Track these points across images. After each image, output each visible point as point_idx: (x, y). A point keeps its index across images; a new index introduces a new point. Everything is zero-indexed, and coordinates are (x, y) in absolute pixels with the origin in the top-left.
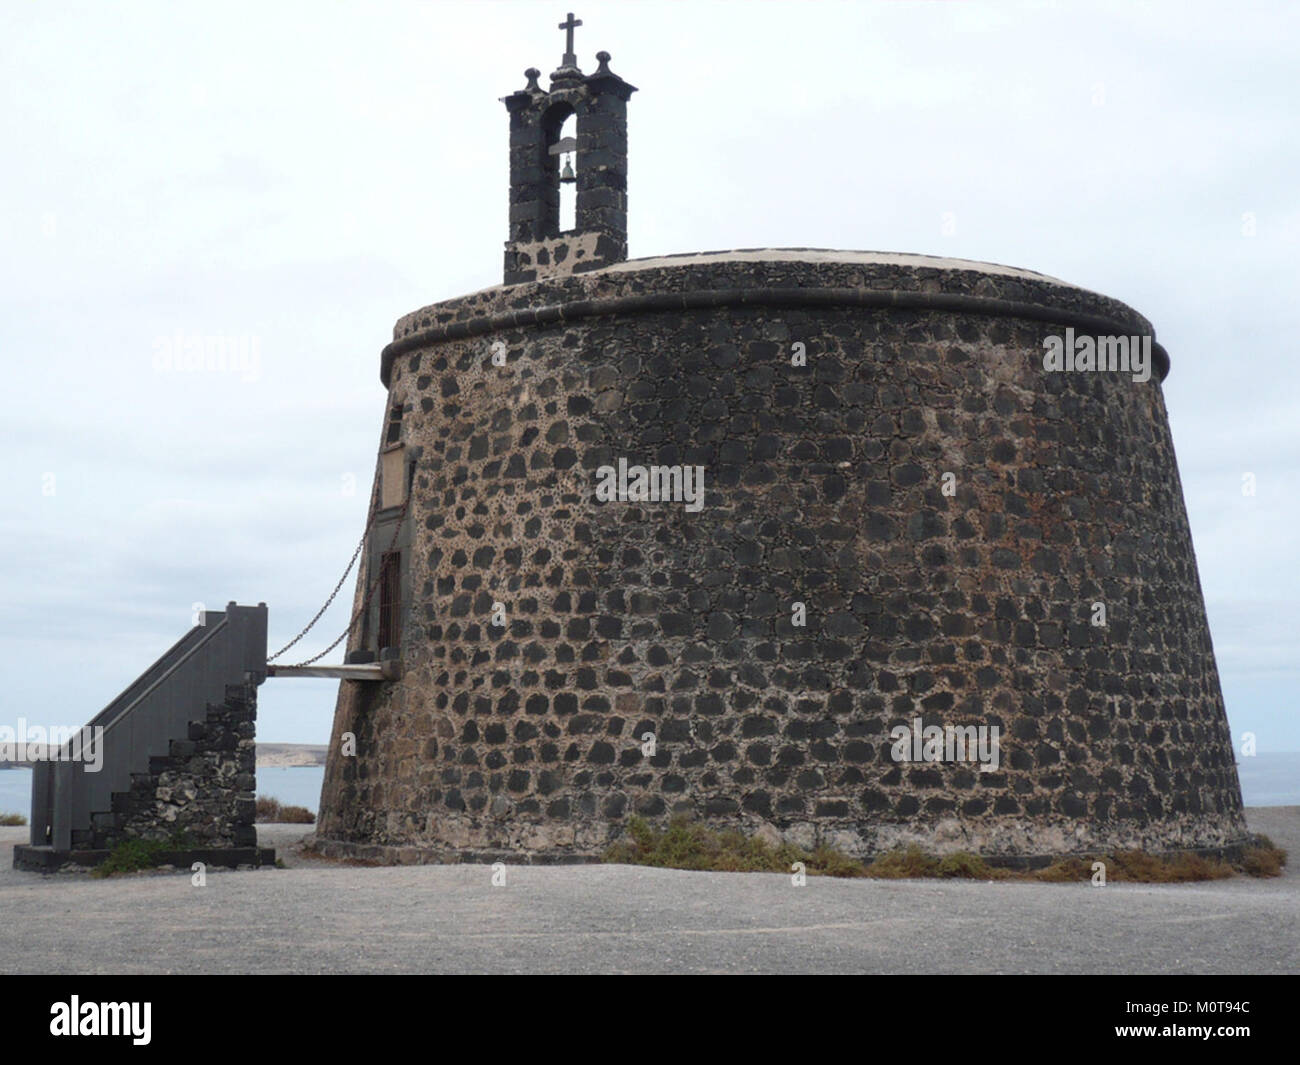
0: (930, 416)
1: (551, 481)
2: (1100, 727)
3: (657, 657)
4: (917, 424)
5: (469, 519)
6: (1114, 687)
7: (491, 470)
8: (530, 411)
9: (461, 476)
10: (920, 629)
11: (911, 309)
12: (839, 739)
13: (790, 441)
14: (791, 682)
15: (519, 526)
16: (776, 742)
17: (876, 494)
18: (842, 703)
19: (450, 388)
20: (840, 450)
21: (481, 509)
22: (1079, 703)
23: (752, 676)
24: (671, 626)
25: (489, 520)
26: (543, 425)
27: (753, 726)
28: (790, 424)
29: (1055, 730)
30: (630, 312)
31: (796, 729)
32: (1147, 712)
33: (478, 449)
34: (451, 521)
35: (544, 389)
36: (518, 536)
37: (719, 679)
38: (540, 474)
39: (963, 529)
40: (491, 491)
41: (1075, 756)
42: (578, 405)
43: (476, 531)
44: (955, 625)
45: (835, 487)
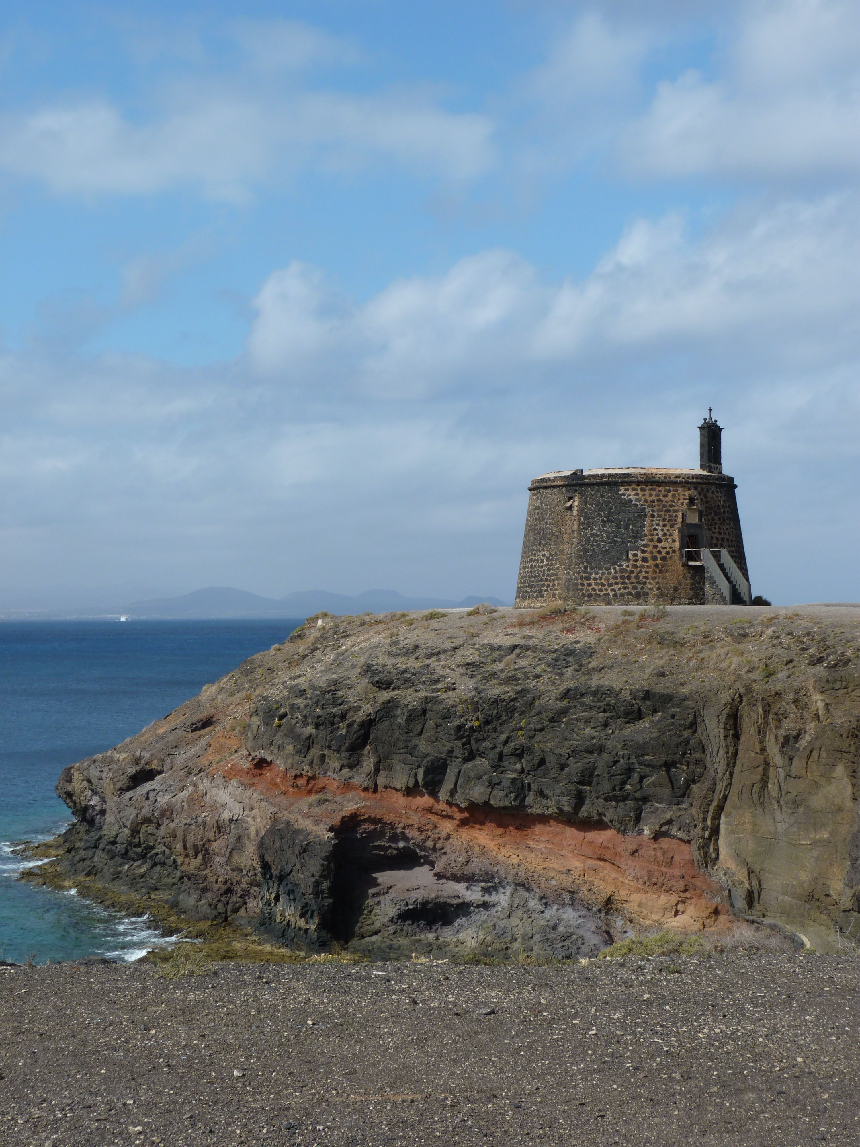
1: (730, 524)
5: (717, 530)
7: (719, 519)
8: (723, 507)
9: (713, 519)
15: (727, 532)
19: (706, 497)
21: (719, 528)
25: (722, 531)
26: (726, 510)
33: (716, 514)
34: (713, 530)
35: (724, 501)
36: (728, 536)
38: (728, 522)
40: (721, 524)
43: (720, 533)
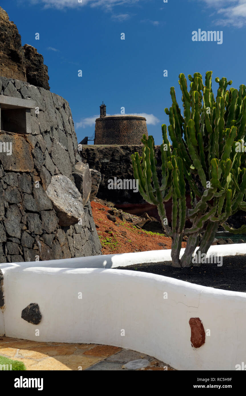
0: (120, 125)
2: (129, 141)
3: (106, 138)
4: (119, 126)
6: (131, 139)
10: (118, 136)
11: (119, 119)
12: (114, 142)
13: (112, 127)
14: (112, 139)
16: (111, 143)
17: (116, 129)
18: (114, 140)
20: (115, 127)
22: (128, 140)
23: (110, 139)
24: (107, 137)
27: (110, 142)
28: (112, 126)
29: (126, 142)
30: (105, 120)
31: (112, 142)
32: (133, 141)
37: (108, 139)
39: (121, 131)
41: (127, 143)
42: (103, 125)
44: (120, 136)
45: (114, 129)
